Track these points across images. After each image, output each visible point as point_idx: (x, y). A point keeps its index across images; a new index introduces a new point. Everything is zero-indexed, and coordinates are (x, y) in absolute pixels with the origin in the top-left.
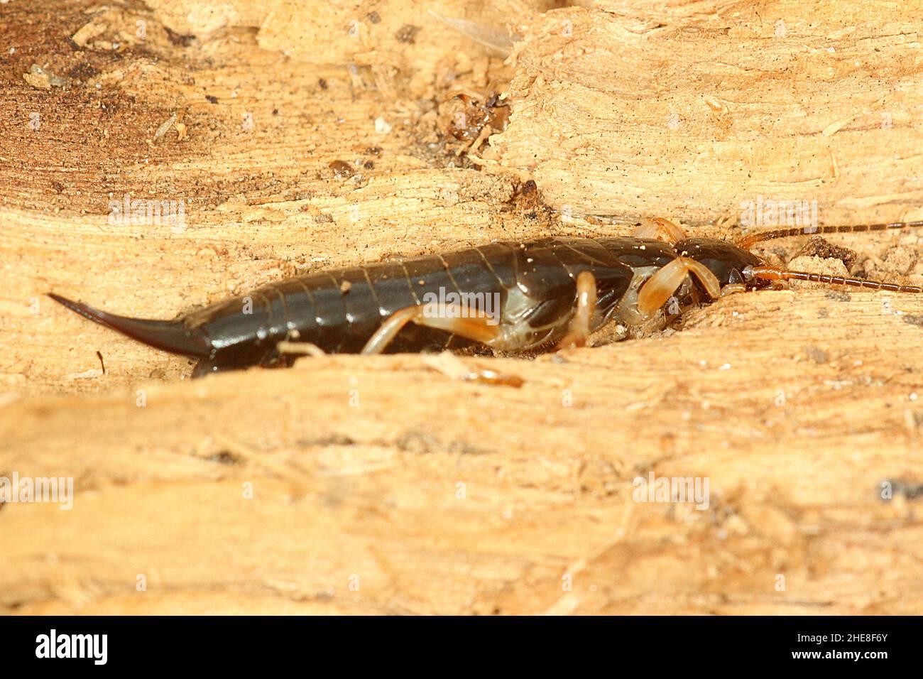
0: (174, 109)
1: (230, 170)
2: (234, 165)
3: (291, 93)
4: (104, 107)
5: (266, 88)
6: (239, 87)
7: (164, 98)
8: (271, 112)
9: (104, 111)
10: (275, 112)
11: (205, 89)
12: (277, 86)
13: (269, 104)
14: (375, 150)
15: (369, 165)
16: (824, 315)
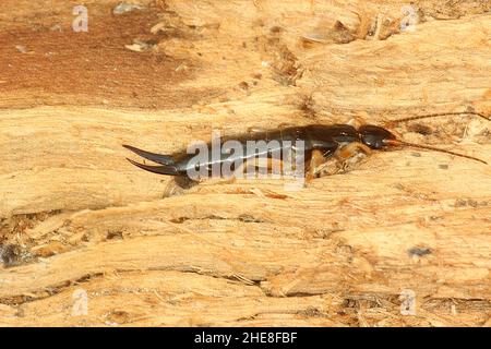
0: (184, 59)
1: (201, 87)
2: (203, 84)
3: (231, 49)
7: (181, 55)
8: (222, 58)
10: (224, 58)
13: (222, 55)
14: (259, 77)
15: (255, 84)
16: (408, 165)
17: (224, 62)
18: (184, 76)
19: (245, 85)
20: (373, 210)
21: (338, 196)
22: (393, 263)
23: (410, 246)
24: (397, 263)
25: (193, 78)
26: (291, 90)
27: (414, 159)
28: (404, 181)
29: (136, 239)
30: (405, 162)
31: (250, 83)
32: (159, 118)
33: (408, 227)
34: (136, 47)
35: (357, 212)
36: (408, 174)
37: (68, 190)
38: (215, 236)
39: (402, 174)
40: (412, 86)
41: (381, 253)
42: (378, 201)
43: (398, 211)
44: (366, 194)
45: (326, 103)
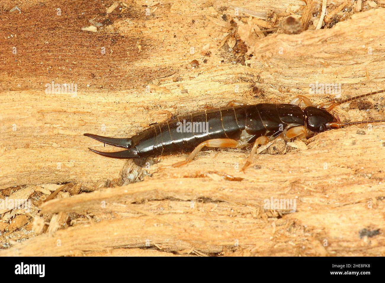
0: (138, 39)
1: (155, 66)
2: (157, 63)
3: (182, 27)
4: (112, 40)
5: (173, 25)
6: (163, 26)
7: (134, 35)
8: (174, 36)
9: (112, 42)
10: (175, 36)
11: (150, 28)
12: (177, 24)
13: (173, 33)
14: (208, 54)
15: (205, 61)
16: (354, 143)
17: (175, 40)
18: (138, 55)
19: (196, 63)
20: (324, 190)
21: (290, 177)
22: (345, 244)
23: (360, 227)
24: (349, 244)
25: (147, 57)
26: (240, 69)
27: (359, 138)
28: (351, 159)
29: (102, 224)
30: (351, 141)
31: (201, 61)
32: (118, 99)
33: (358, 207)
34: (92, 29)
35: (309, 193)
36: (355, 153)
37: (33, 169)
38: (176, 217)
39: (349, 153)
40: (355, 66)
41: (333, 234)
42: (329, 181)
43: (346, 191)
44: (317, 174)
45: (273, 82)
